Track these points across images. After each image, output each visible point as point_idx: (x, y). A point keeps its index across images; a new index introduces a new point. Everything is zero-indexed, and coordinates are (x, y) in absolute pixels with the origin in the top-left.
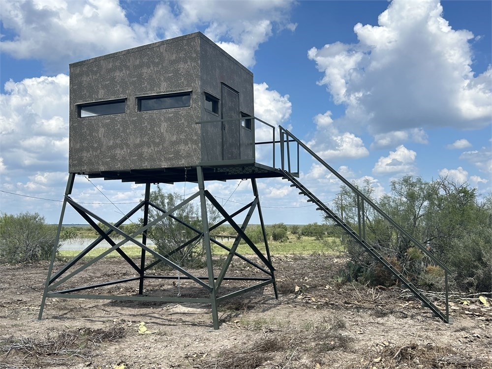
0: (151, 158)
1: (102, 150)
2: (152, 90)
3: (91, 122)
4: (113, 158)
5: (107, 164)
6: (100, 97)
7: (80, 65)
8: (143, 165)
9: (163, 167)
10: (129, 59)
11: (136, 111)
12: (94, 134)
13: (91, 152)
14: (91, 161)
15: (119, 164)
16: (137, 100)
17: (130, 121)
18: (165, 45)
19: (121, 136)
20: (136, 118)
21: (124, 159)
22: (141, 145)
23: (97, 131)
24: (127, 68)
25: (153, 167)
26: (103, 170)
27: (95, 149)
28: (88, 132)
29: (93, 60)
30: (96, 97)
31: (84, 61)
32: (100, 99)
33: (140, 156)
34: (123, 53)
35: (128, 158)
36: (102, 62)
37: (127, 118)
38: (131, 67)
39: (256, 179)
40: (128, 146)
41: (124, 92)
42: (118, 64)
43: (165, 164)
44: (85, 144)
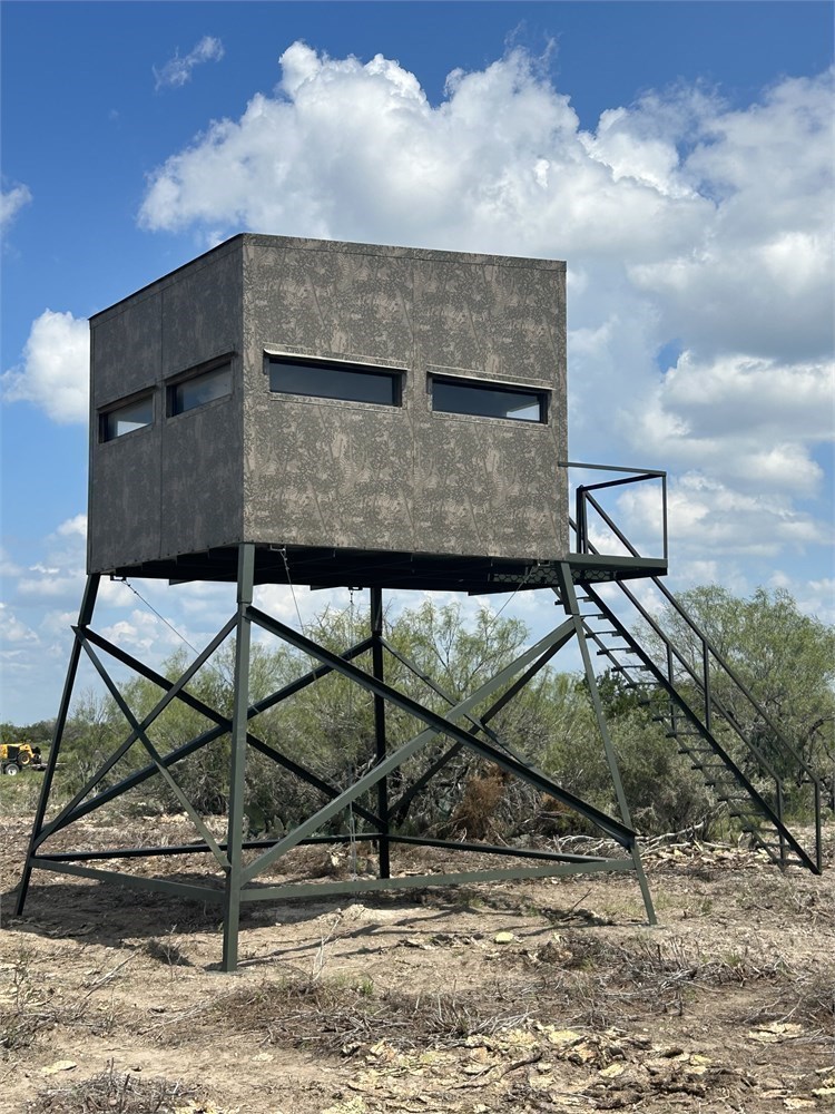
0: (465, 532)
1: (343, 491)
2: (466, 364)
3: (309, 411)
4: (372, 516)
5: (354, 529)
6: (335, 350)
7: (277, 247)
8: (446, 545)
9: (492, 555)
10: (412, 274)
11: (430, 407)
12: (318, 444)
13: (310, 493)
14: (310, 515)
15: (387, 534)
16: (431, 380)
17: (413, 428)
18: (496, 268)
19: (392, 462)
20: (429, 425)
21: (398, 525)
22: (441, 494)
23: (329, 440)
24: (408, 294)
25: (469, 553)
26: (345, 546)
27: (324, 487)
28: (300, 437)
29: (316, 244)
30: (326, 346)
31: (291, 240)
32: (337, 355)
33: (439, 521)
34: (396, 253)
35: (407, 521)
36: (340, 256)
37: (406, 421)
38: (416, 294)
39: (383, 590)
40: (409, 492)
41: (398, 353)
42: (382, 275)
43: (494, 548)
44: (292, 468)
